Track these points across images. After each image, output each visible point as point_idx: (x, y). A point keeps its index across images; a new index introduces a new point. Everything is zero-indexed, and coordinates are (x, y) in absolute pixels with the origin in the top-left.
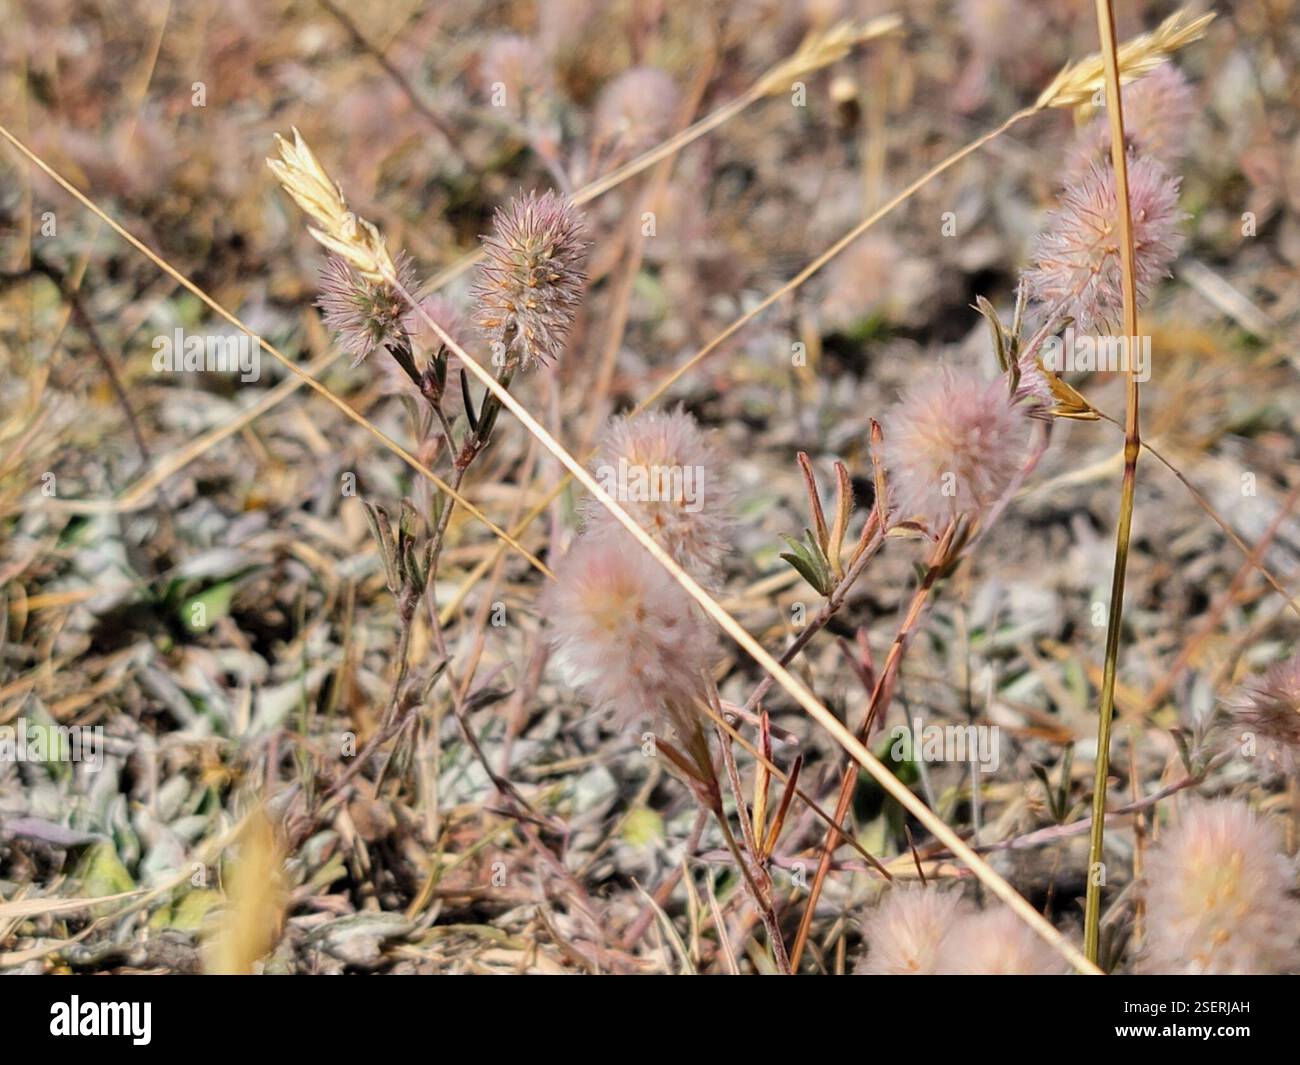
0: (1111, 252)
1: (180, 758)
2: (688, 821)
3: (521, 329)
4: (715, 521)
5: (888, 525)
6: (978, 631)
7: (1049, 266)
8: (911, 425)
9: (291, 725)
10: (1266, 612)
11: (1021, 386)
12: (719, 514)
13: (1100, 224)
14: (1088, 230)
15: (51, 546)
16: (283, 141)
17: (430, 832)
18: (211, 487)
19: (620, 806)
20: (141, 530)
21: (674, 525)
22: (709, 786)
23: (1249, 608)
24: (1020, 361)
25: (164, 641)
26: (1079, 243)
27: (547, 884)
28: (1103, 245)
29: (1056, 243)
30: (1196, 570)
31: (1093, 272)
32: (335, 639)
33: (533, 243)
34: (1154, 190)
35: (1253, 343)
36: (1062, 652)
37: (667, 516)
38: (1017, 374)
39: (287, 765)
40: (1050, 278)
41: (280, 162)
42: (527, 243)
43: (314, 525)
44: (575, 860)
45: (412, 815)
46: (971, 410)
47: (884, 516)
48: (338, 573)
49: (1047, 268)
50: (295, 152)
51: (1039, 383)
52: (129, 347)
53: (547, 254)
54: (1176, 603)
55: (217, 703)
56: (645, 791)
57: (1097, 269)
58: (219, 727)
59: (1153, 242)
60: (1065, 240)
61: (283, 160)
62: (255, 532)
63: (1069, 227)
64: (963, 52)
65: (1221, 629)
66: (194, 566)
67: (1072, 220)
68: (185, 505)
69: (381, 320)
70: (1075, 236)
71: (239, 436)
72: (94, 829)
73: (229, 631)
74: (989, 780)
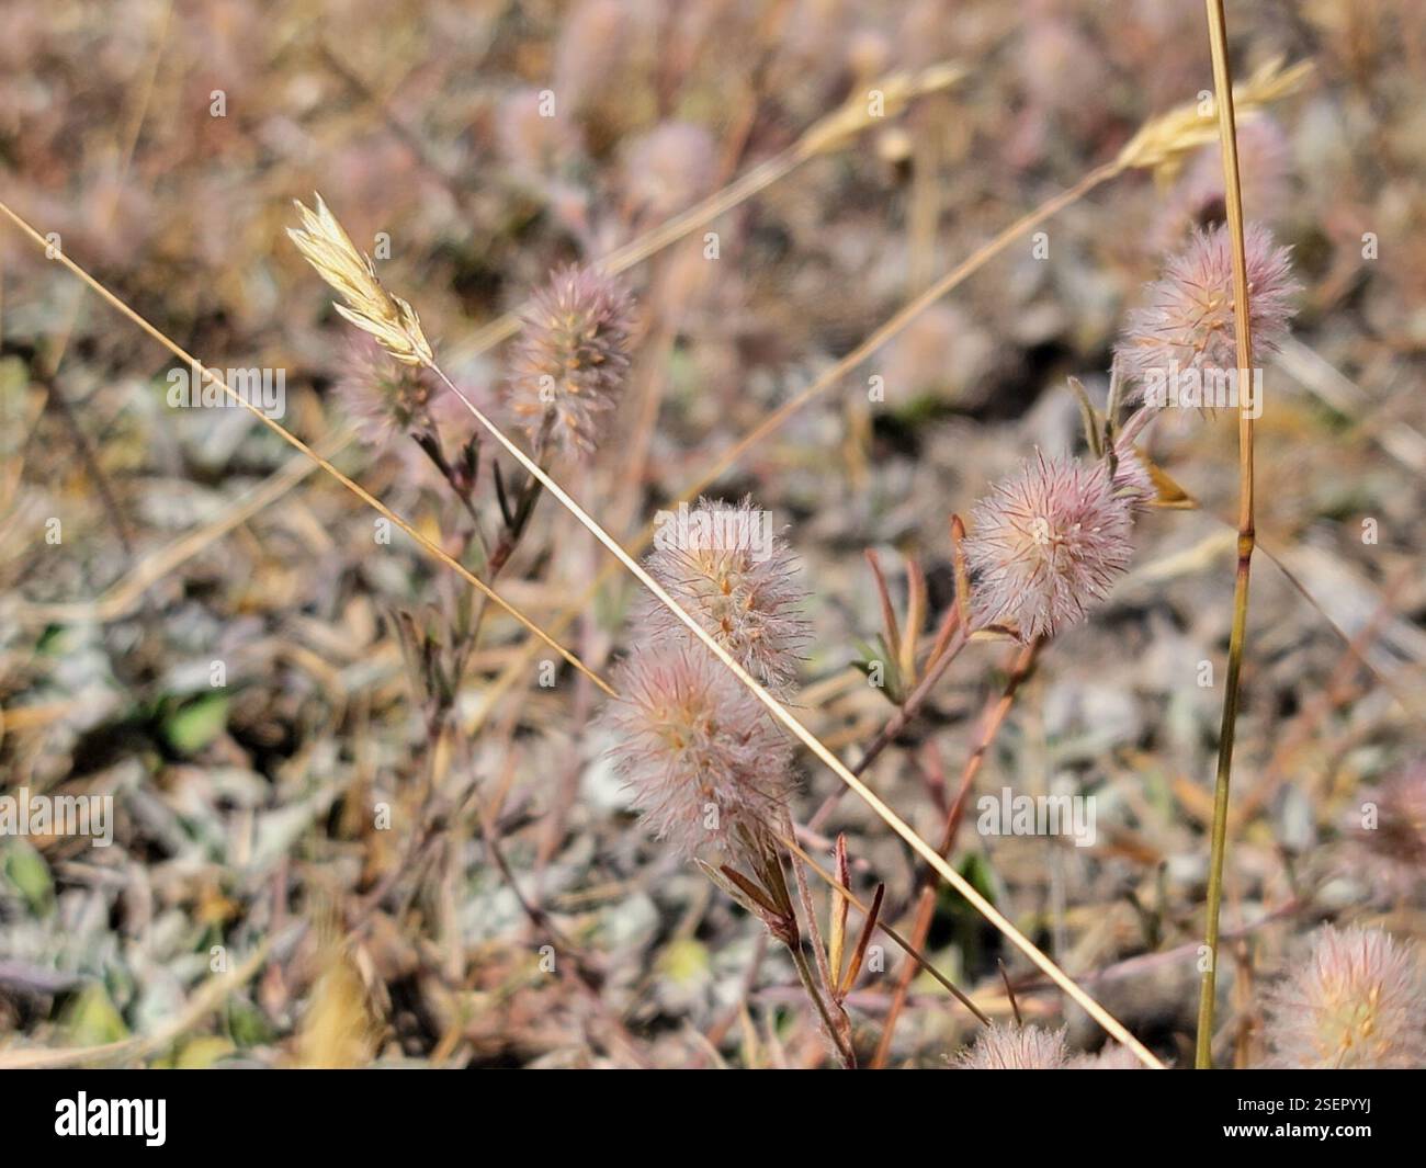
0: (1216, 328)
1: (176, 892)
2: (743, 953)
3: (562, 415)
4: (787, 626)
5: (970, 628)
6: (1053, 739)
7: (1148, 343)
8: (1004, 520)
9: (297, 853)
10: (1365, 715)
11: (1118, 474)
12: (792, 617)
13: (1204, 296)
14: (1191, 304)
15: (27, 657)
16: (305, 209)
17: (455, 968)
18: (200, 589)
19: (662, 937)
20: (125, 638)
21: (743, 631)
22: (785, 918)
23: (1343, 710)
24: (1116, 446)
25: (154, 760)
26: (1181, 318)
27: (587, 1024)
28: (1208, 320)
29: (1156, 318)
30: (1286, 670)
31: (1198, 350)
32: (345, 757)
33: (575, 321)
34: (1263, 260)
35: (1339, 421)
36: (1142, 761)
37: (735, 621)
38: (1114, 462)
39: (295, 896)
40: (1149, 357)
41: (302, 233)
42: (569, 321)
43: (318, 631)
44: (616, 998)
45: (434, 951)
46: (1071, 504)
47: (965, 619)
48: (345, 683)
49: (1145, 345)
50: (318, 222)
51: (1137, 472)
52: (107, 435)
53: (590, 334)
54: (1264, 706)
55: (214, 830)
56: (689, 922)
57: (1202, 346)
58: (217, 856)
59: (1262, 317)
60: (1165, 314)
61: (307, 232)
62: (252, 638)
63: (1170, 301)
64: (1017, 101)
65: (1314, 735)
66: (184, 677)
67: (1173, 292)
68: (172, 609)
69: (407, 407)
70: (1177, 311)
71: (232, 534)
72: (84, 970)
73: (228, 749)
74: (1071, 903)
